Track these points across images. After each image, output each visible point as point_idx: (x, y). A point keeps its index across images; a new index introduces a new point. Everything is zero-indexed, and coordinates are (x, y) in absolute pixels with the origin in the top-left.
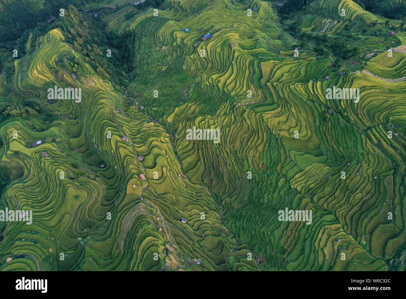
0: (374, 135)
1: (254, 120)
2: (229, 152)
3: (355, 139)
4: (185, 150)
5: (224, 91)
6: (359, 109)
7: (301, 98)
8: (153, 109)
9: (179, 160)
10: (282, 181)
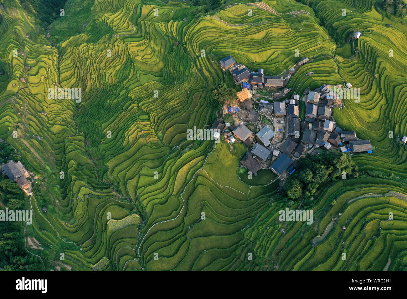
0: (199, 62)
1: (121, 47)
2: (95, 69)
3: (187, 65)
4: (65, 67)
5: (110, 26)
6: (194, 42)
7: (160, 34)
8: (55, 37)
9: (59, 73)
10: (124, 91)
